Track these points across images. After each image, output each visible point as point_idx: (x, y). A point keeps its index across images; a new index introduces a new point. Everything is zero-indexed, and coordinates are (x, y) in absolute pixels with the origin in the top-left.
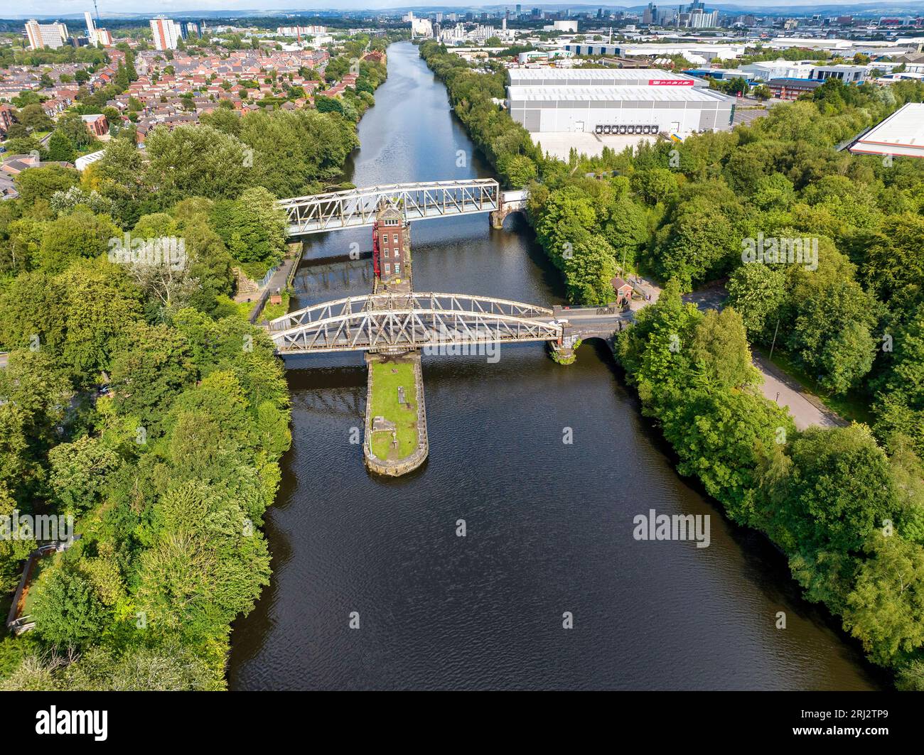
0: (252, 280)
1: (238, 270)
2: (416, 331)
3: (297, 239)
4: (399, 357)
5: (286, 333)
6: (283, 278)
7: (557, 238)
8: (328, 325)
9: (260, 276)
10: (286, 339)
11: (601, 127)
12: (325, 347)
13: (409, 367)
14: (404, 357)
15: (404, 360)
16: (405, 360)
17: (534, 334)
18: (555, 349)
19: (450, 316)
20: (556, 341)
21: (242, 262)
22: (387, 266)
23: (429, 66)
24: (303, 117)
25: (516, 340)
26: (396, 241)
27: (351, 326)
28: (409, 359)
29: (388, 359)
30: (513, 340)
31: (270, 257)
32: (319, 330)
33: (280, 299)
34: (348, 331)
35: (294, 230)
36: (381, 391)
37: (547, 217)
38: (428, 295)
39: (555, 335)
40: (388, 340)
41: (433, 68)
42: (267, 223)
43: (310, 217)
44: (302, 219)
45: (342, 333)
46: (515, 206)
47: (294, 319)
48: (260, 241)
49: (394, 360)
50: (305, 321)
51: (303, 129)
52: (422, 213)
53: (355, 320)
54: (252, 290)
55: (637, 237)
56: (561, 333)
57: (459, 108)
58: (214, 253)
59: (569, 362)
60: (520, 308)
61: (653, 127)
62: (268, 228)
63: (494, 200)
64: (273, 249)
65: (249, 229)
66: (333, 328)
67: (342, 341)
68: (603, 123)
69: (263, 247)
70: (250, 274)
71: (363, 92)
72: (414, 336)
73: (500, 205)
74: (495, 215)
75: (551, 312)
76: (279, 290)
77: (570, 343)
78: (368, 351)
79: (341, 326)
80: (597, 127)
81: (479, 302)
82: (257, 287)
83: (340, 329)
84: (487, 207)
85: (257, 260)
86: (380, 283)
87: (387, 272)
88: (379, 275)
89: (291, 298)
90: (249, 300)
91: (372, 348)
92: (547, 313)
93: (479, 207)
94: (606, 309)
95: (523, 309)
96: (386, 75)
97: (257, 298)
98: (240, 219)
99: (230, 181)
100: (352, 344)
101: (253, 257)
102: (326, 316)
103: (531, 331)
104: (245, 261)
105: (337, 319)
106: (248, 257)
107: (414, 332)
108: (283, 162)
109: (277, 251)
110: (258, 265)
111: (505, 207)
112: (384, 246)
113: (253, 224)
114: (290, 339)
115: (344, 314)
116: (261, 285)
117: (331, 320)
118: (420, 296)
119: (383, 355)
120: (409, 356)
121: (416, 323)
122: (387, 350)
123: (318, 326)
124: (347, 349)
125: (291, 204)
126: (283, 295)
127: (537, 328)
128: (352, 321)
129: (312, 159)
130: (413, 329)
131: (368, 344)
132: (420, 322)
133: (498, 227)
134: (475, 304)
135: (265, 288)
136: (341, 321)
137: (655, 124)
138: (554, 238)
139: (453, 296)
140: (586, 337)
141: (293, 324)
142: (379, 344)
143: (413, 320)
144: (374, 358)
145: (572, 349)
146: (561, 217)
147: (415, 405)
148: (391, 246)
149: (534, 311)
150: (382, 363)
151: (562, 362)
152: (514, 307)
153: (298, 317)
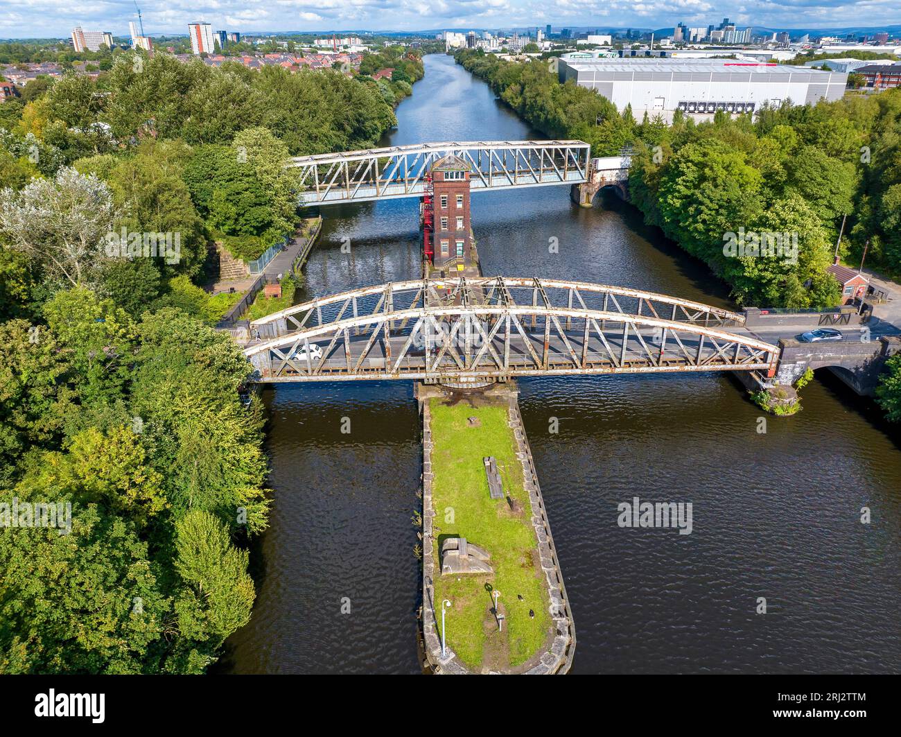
0: (241, 261)
1: (222, 246)
2: (512, 347)
3: (315, 211)
4: (479, 393)
5: (271, 344)
6: (289, 261)
7: (703, 208)
8: (351, 330)
9: (254, 256)
10: (273, 355)
11: (685, 104)
12: (345, 371)
13: (499, 413)
14: (487, 393)
15: (488, 398)
16: (488, 400)
17: (726, 358)
18: (764, 386)
19: (574, 320)
20: (764, 372)
21: (228, 234)
22: (444, 243)
23: (466, 69)
24: (332, 76)
25: (693, 368)
26: (460, 206)
27: (393, 333)
28: (497, 397)
29: (457, 396)
30: (687, 368)
31: (272, 230)
32: (334, 339)
33: (277, 290)
34: (387, 341)
35: (310, 199)
36: (451, 466)
37: (679, 180)
38: (529, 283)
39: (764, 360)
40: (459, 362)
41: (470, 70)
42: (267, 178)
43: (332, 184)
44: (323, 185)
45: (378, 346)
46: (611, 177)
47: (293, 320)
48: (256, 204)
49: (467, 398)
50: (312, 323)
51: (329, 87)
52: (486, 181)
53: (398, 322)
54: (240, 276)
55: (837, 207)
56: (776, 358)
57: (508, 94)
58: (167, 207)
59: (792, 412)
60: (688, 309)
61: (749, 105)
62: (268, 186)
63: (583, 168)
64: (275, 218)
65: (241, 186)
66: (359, 336)
67: (376, 362)
68: (688, 99)
69: (262, 213)
70: (238, 251)
71: (401, 82)
72: (507, 355)
73: (590, 176)
74: (583, 188)
75: (741, 319)
76: (280, 276)
77: (790, 376)
78: (422, 380)
79: (375, 334)
80: (681, 104)
81: (616, 296)
82: (248, 272)
83: (372, 339)
84: (573, 177)
85: (251, 233)
86: (432, 270)
87: (445, 254)
88: (432, 258)
89: (297, 290)
90: (232, 290)
91: (431, 374)
92: (734, 320)
93: (562, 176)
94: (836, 316)
95: (692, 312)
96: (424, 73)
97: (244, 287)
98: (228, 170)
99: (223, 126)
100: (393, 369)
101: (245, 228)
102: (348, 315)
103: (722, 351)
104: (233, 232)
105: (367, 320)
106: (238, 228)
107: (508, 348)
108: (303, 123)
109: (282, 222)
110: (254, 239)
111: (597, 178)
112: (442, 213)
113: (246, 179)
114: (280, 354)
115: (381, 311)
116: (253, 269)
117: (357, 321)
118: (515, 283)
119: (450, 389)
120: (496, 393)
121: (514, 330)
122: (457, 379)
123: (333, 333)
124: (384, 377)
125: (308, 162)
126: (284, 285)
127: (735, 347)
128: (392, 324)
129: (340, 127)
130: (508, 343)
131: (423, 369)
132: (520, 329)
133: (587, 205)
134: (610, 300)
135: (259, 274)
136: (375, 325)
137: (751, 101)
138: (696, 209)
139: (573, 286)
140: (819, 365)
141: (291, 327)
142: (443, 368)
143: (508, 325)
144: (433, 394)
145: (795, 385)
146: (703, 178)
147: (525, 503)
148: (453, 213)
149: (712, 316)
150: (448, 404)
151: (779, 412)
152: (678, 307)
153: (299, 316)
